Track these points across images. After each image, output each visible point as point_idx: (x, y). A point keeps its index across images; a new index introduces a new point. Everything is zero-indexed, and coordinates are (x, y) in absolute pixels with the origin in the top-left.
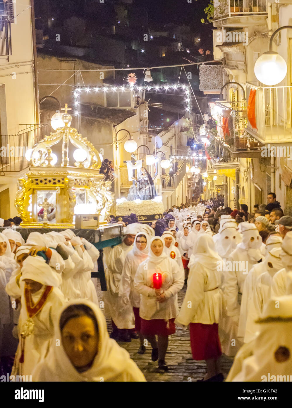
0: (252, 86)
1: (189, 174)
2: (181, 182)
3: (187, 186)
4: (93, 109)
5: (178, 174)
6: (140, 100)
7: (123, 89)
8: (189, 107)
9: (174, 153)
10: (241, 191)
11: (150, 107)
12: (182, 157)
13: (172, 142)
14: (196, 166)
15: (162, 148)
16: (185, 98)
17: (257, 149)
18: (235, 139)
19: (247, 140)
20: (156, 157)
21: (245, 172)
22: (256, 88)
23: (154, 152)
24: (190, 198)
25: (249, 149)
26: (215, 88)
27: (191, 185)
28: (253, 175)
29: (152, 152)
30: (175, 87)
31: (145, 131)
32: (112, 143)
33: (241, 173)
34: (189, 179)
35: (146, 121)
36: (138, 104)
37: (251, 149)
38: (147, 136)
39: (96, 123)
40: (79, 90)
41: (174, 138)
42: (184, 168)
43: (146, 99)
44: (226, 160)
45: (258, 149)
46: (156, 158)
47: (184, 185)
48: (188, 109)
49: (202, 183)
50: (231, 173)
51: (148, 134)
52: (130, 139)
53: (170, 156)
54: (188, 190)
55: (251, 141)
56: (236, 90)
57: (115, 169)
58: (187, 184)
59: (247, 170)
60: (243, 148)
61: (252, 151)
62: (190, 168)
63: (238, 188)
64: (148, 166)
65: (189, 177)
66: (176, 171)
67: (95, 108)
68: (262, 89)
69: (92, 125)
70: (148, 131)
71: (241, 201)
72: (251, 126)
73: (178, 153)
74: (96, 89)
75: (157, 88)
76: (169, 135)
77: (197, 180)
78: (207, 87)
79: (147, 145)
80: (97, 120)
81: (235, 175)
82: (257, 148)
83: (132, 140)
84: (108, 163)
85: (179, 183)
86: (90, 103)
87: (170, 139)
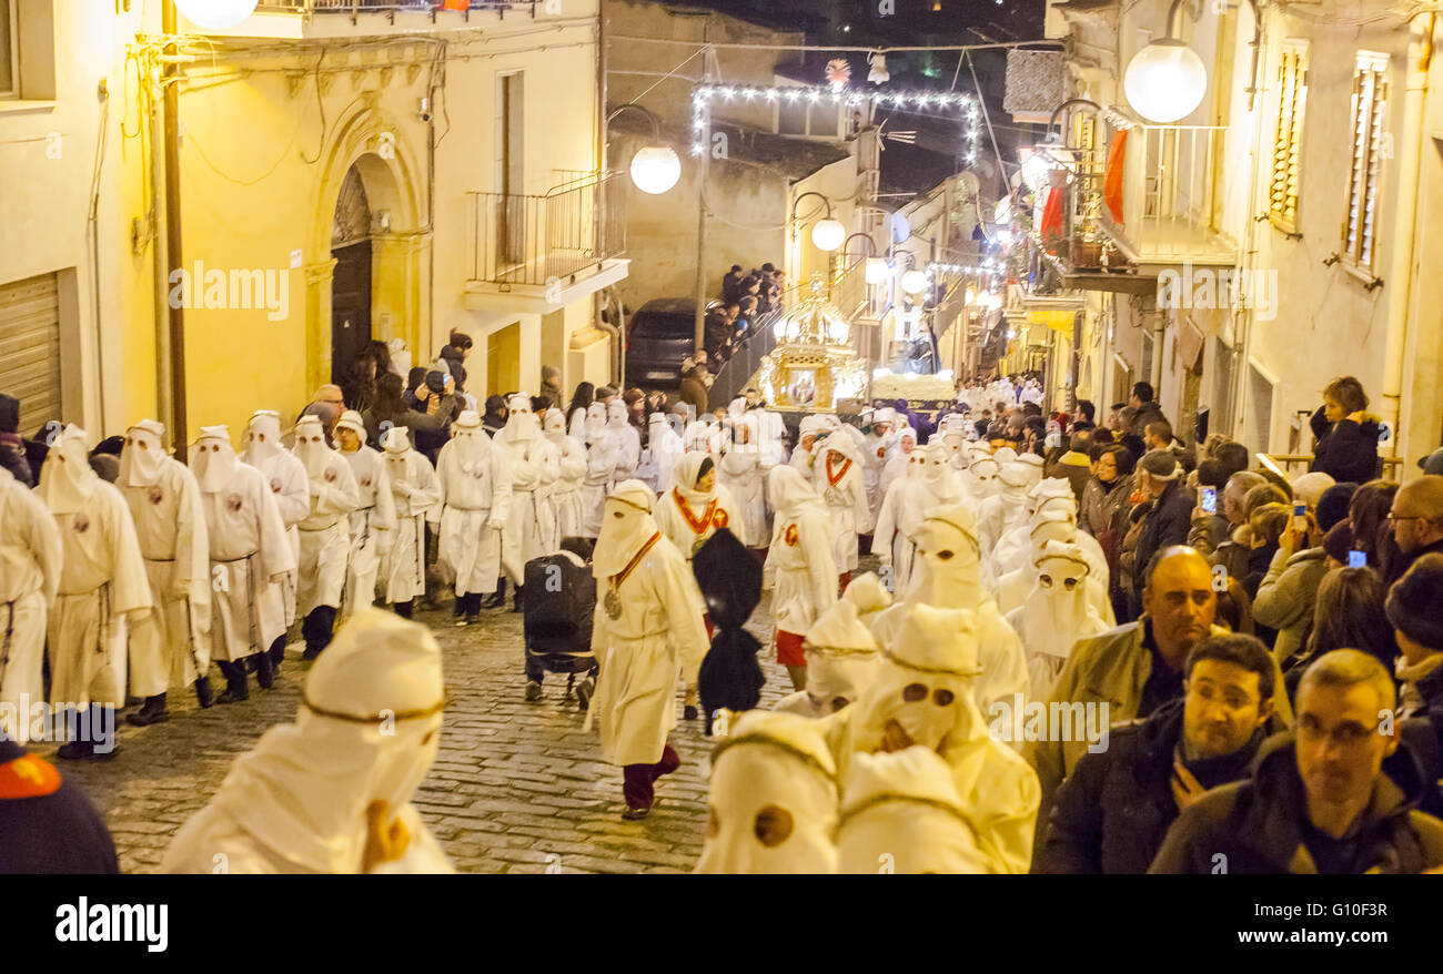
0: (1119, 118)
1: (974, 308)
2: (952, 327)
3: (966, 339)
4: (743, 137)
5: (944, 307)
6: (862, 123)
7: (814, 96)
8: (973, 152)
9: (938, 258)
10: (1083, 366)
11: (885, 141)
12: (956, 268)
13: (937, 229)
14: (993, 291)
15: (910, 244)
16: (967, 130)
17: (1124, 271)
18: (1071, 244)
19: (1101, 248)
20: (891, 264)
21: (1095, 321)
22: (1129, 126)
23: (888, 250)
24: (970, 368)
25: (1104, 270)
26: (1043, 108)
27: (976, 336)
28: (1114, 333)
29: (881, 251)
30: (944, 100)
31: (869, 197)
32: (783, 224)
33: (1087, 323)
34: (972, 322)
35: (874, 175)
36: (856, 130)
37: (1111, 271)
38: (872, 211)
39: (747, 173)
40: (708, 92)
41: (941, 218)
42: (961, 293)
43: (878, 121)
44: (1050, 288)
45: (1129, 271)
46: (890, 267)
47: (958, 335)
48: (970, 157)
49: (1005, 333)
50: (1062, 319)
51: (875, 206)
52: (828, 218)
53: (927, 264)
54: (969, 348)
55: (1111, 250)
56: (1090, 118)
57: (786, 288)
58: (966, 333)
59: (1102, 319)
60: (1090, 267)
61: (1113, 275)
62: (975, 295)
63: (1077, 359)
64: (870, 285)
65: (974, 315)
66: (940, 301)
67: (748, 135)
68: (1141, 130)
69: (737, 177)
70: (875, 200)
71: (1082, 391)
72: (1110, 217)
73: (950, 257)
74: (750, 94)
75: (899, 99)
76: (928, 210)
77: (992, 326)
78: (1023, 105)
79: (870, 234)
80: (751, 167)
81: (1072, 328)
82: (1125, 267)
83: (833, 219)
84: (772, 273)
85: (947, 331)
86: (736, 121)
87: (930, 221)
